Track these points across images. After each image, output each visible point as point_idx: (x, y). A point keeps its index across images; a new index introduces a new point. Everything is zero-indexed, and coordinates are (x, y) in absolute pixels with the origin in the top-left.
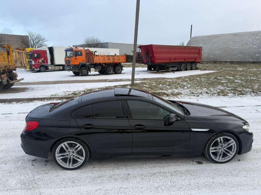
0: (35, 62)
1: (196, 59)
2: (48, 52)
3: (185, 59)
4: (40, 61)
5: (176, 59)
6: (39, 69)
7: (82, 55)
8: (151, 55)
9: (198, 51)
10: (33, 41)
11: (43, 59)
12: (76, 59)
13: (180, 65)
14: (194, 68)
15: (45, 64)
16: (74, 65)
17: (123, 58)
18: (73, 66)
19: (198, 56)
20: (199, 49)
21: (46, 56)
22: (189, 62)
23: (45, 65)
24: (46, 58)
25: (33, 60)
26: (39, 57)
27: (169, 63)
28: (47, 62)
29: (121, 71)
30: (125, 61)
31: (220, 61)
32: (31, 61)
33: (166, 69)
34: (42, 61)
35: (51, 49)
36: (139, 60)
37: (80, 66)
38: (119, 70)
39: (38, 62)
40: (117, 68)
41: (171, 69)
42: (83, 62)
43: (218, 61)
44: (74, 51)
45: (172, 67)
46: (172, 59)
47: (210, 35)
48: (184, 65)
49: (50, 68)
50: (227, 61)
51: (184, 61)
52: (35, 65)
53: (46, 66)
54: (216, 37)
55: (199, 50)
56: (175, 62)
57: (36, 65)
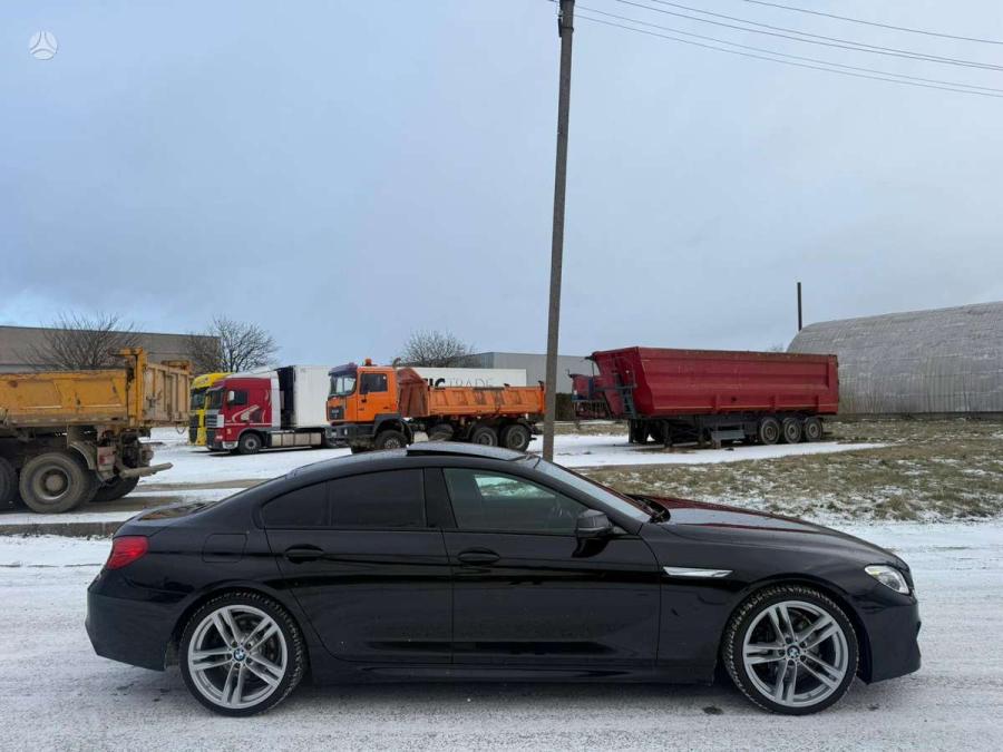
0: (227, 417)
1: (816, 399)
2: (275, 383)
3: (772, 400)
4: (245, 416)
5: (734, 399)
6: (236, 444)
7: (386, 389)
8: (635, 386)
9: (821, 370)
10: (231, 352)
11: (254, 408)
12: (364, 401)
13: (755, 424)
14: (815, 435)
15: (259, 426)
16: (357, 423)
17: (532, 395)
18: (353, 425)
19: (823, 387)
20: (827, 365)
21: (266, 398)
22: (789, 412)
23: (260, 429)
24: (266, 407)
25: (220, 413)
26: (241, 402)
27: (708, 413)
28: (268, 418)
29: (526, 445)
30: (539, 406)
31: (927, 411)
32: (215, 417)
33: (701, 438)
34: (253, 416)
35: (287, 376)
36: (594, 405)
37: (376, 427)
38: (517, 439)
39: (238, 419)
40: (512, 431)
41: (717, 437)
42: (387, 411)
43: (918, 411)
44: (359, 377)
45: (722, 429)
46: (718, 397)
47: (874, 318)
48: (771, 424)
49: (276, 439)
50: (957, 410)
51: (768, 406)
52: (225, 428)
53: (265, 432)
54: (899, 322)
55: (824, 368)
56: (733, 412)
57: (229, 431)
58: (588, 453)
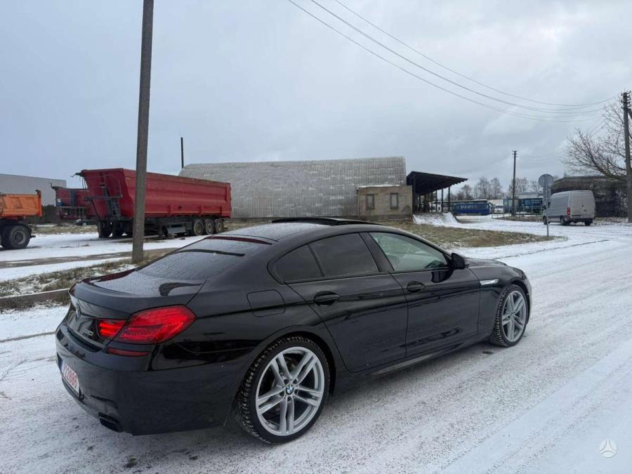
1: (221, 208)
3: (200, 208)
5: (180, 208)
8: (122, 196)
13: (191, 223)
14: (220, 229)
17: (31, 201)
19: (223, 201)
20: (226, 188)
22: (207, 216)
27: (165, 216)
29: (27, 242)
30: (37, 210)
31: (254, 217)
33: (161, 232)
36: (78, 210)
38: (19, 238)
40: (14, 230)
41: (172, 231)
45: (173, 226)
46: (172, 206)
48: (199, 223)
50: (268, 216)
51: (197, 212)
55: (224, 191)
56: (179, 216)
58: (87, 245)
